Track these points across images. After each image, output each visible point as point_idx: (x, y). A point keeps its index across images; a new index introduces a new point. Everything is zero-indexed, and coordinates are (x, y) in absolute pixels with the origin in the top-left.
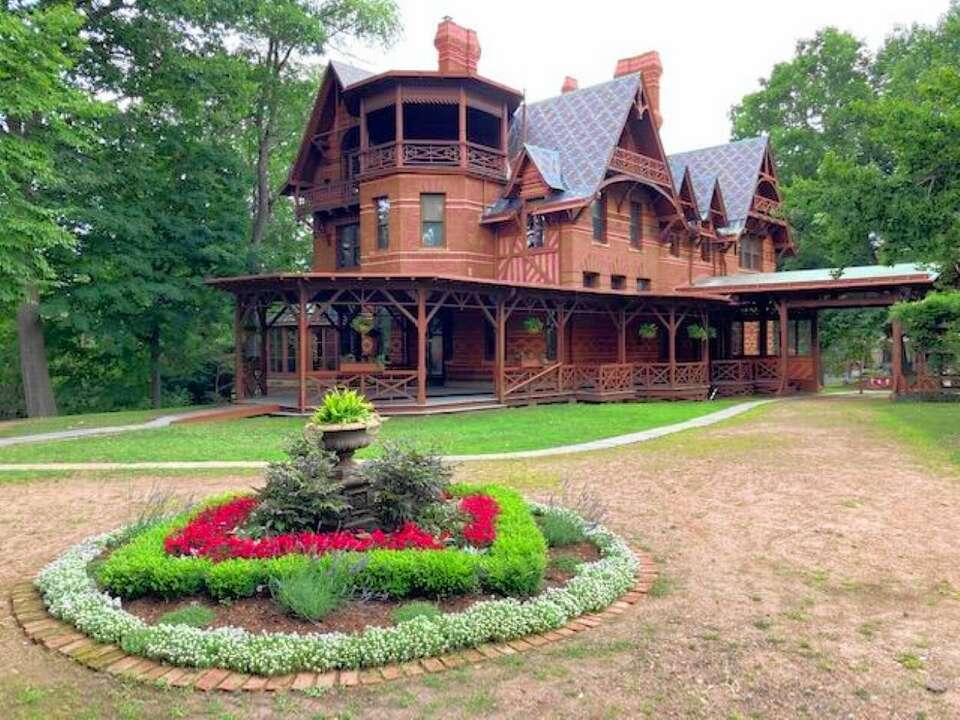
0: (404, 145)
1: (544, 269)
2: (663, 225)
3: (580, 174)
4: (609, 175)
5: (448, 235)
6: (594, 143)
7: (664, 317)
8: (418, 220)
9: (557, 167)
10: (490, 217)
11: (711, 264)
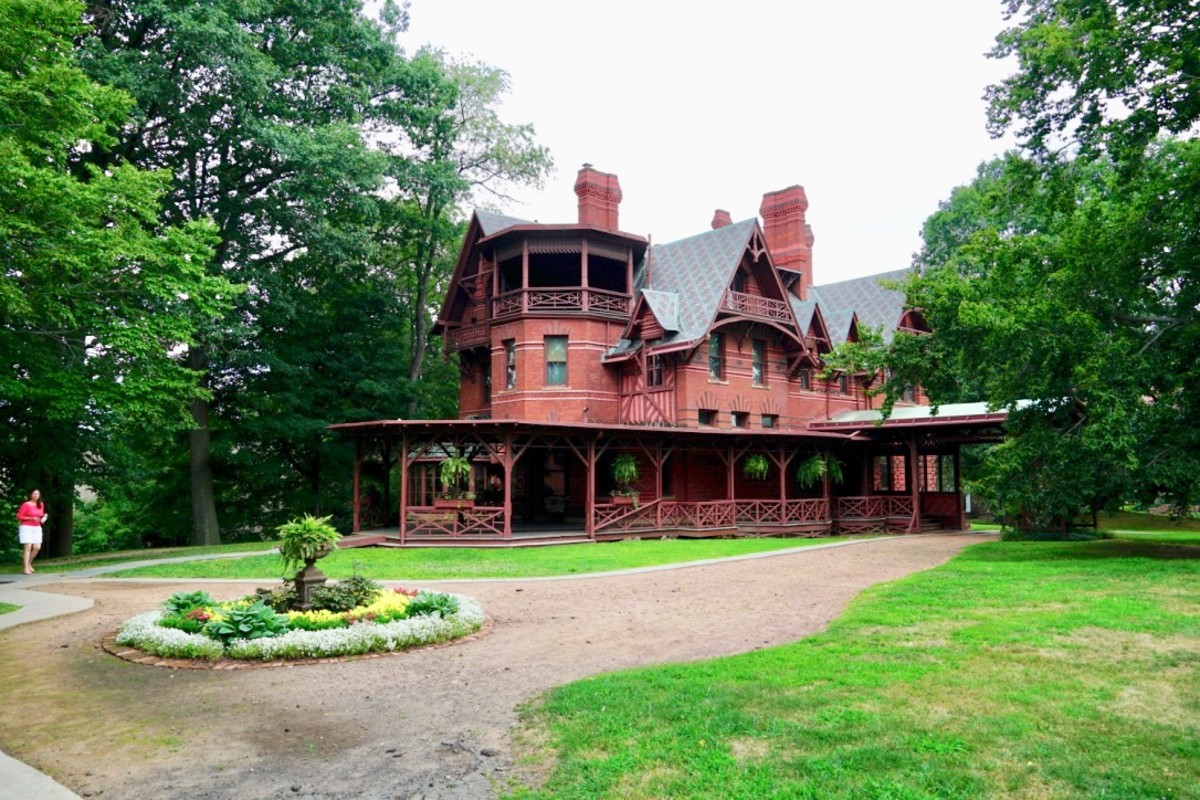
0: (529, 292)
1: (662, 407)
2: (791, 361)
3: (694, 317)
4: (720, 316)
5: (571, 375)
6: (709, 286)
7: (773, 454)
8: (542, 361)
9: (676, 310)
10: (613, 356)
11: (853, 397)
